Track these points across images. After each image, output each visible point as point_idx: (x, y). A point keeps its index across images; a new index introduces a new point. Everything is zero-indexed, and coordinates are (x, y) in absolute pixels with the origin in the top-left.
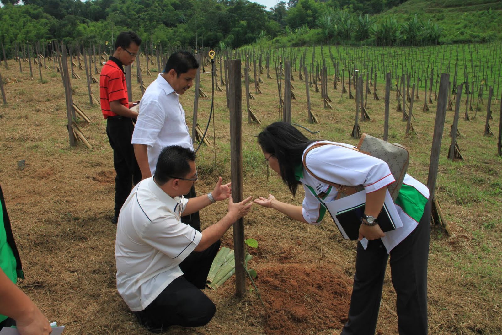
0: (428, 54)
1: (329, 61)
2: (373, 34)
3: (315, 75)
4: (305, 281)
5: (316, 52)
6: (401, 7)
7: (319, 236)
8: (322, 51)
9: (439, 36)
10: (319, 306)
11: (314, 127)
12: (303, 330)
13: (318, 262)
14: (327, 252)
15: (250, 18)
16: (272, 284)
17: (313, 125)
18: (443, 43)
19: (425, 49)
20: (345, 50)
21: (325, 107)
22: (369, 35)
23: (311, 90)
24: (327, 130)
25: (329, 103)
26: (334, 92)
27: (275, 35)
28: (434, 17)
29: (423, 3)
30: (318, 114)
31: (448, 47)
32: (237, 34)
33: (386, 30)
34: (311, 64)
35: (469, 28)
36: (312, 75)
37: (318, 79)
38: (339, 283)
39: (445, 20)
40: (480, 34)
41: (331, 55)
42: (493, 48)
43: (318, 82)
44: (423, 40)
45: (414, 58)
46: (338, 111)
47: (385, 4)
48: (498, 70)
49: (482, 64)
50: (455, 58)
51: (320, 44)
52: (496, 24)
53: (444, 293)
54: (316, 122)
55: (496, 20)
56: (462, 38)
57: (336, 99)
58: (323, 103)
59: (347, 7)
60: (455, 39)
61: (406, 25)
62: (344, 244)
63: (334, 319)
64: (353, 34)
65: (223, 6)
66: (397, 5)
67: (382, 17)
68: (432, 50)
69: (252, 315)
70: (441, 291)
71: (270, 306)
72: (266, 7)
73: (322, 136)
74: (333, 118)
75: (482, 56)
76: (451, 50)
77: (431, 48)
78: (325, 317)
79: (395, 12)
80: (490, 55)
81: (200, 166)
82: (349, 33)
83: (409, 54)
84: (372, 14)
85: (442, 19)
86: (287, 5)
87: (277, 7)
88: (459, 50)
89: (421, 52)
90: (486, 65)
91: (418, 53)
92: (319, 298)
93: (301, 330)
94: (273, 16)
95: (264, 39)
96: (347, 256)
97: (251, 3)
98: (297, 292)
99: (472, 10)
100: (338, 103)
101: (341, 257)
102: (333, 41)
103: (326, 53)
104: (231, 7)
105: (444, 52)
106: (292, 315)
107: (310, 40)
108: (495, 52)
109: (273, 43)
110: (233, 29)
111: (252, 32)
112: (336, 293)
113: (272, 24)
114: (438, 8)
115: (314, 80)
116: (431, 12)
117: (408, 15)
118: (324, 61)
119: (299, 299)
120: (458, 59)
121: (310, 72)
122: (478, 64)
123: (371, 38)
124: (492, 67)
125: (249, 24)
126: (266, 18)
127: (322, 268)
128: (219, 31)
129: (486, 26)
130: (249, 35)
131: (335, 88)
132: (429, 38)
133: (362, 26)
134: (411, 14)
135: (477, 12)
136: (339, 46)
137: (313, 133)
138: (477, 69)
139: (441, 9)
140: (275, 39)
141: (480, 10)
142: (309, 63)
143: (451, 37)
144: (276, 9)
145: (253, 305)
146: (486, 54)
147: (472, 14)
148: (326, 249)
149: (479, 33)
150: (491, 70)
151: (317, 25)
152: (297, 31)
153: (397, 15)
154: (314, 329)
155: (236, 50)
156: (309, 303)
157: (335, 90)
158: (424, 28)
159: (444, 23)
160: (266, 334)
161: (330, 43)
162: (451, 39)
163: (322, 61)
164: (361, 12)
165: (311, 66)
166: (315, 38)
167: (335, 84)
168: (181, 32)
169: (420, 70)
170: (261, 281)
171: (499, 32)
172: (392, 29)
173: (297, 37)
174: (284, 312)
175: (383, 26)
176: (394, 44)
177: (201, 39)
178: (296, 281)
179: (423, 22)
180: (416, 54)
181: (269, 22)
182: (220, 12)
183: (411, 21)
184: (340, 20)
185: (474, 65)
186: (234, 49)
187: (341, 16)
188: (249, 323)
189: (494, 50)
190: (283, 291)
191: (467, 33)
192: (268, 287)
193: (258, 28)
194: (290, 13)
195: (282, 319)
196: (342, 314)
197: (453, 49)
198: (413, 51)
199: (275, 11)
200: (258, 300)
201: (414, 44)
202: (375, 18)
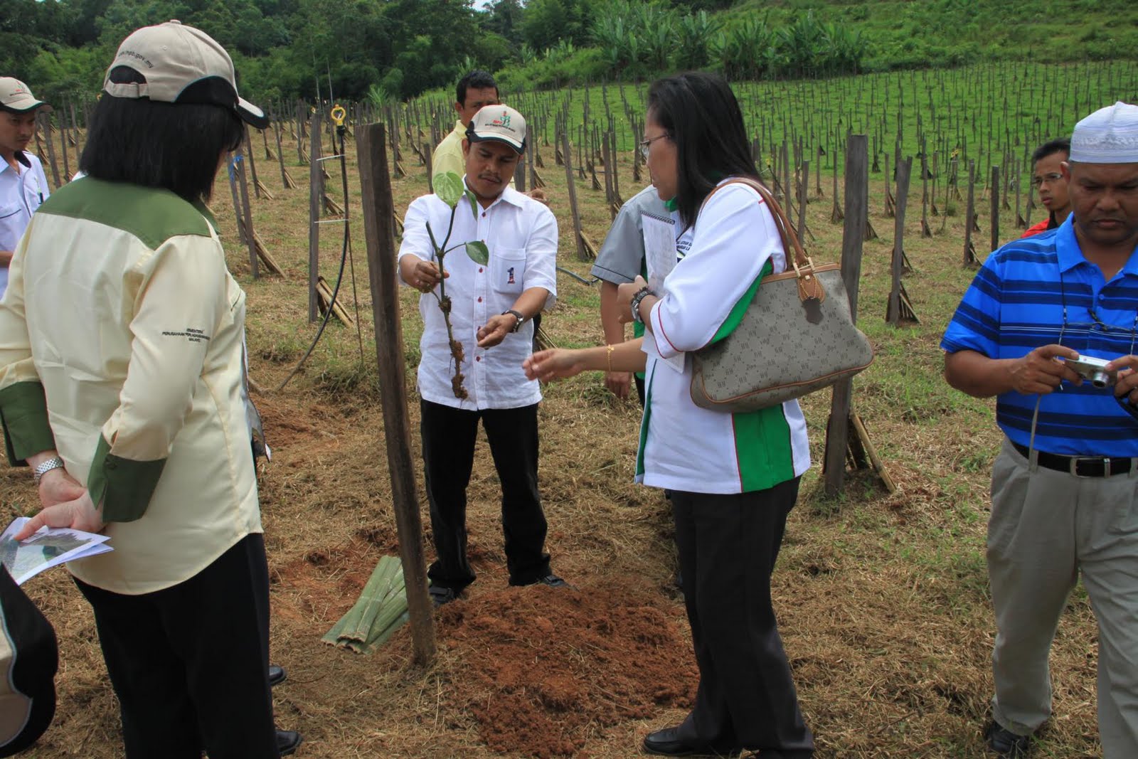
0: (839, 95)
1: (621, 118)
2: (717, 54)
3: (590, 152)
4: (570, 617)
5: (591, 100)
8: (605, 97)
9: (861, 55)
10: (604, 672)
12: (570, 729)
13: (600, 572)
14: (620, 548)
15: (439, 28)
16: (496, 631)
18: (869, 71)
19: (832, 84)
22: (708, 58)
23: (583, 187)
27: (498, 65)
28: (848, 13)
31: (880, 77)
32: (410, 65)
33: (744, 46)
34: (580, 127)
35: (922, 35)
36: (583, 151)
37: (597, 160)
38: (648, 615)
39: (872, 20)
40: (947, 49)
41: (626, 105)
42: (973, 79)
43: (597, 168)
44: (827, 64)
45: (808, 106)
48: (987, 125)
49: (954, 113)
50: (896, 101)
51: (600, 82)
52: (977, 26)
53: (880, 618)
55: (976, 18)
56: (908, 57)
58: (610, 214)
60: (895, 60)
61: (787, 32)
63: (639, 697)
64: (672, 58)
65: (376, 3)
67: (736, 16)
68: (847, 85)
69: (452, 704)
70: (871, 614)
71: (491, 680)
75: (952, 97)
76: (886, 85)
77: (845, 82)
78: (620, 693)
80: (970, 93)
81: (328, 374)
82: (662, 55)
83: (797, 96)
84: (711, 10)
85: (864, 18)
88: (903, 84)
89: (824, 90)
90: (962, 114)
91: (817, 93)
92: (602, 654)
93: (566, 729)
94: (491, 21)
98: (552, 643)
102: (628, 73)
103: (613, 102)
104: (392, 4)
105: (873, 89)
106: (543, 696)
107: (577, 73)
108: (978, 88)
110: (401, 54)
111: (446, 61)
112: (642, 638)
113: (491, 40)
115: (588, 163)
117: (791, 11)
118: (610, 119)
119: (557, 658)
120: (902, 105)
121: (579, 146)
122: (945, 112)
123: (713, 63)
124: (974, 120)
125: (436, 42)
126: (476, 26)
127: (609, 585)
128: (368, 61)
129: (958, 30)
130: (440, 67)
131: (637, 178)
132: (839, 59)
133: (691, 38)
134: (798, 7)
137: (587, 284)
138: (944, 123)
142: (576, 125)
143: (885, 57)
144: (497, 6)
145: (454, 681)
146: (960, 92)
147: (926, 6)
148: (618, 543)
149: (944, 46)
150: (974, 127)
151: (592, 41)
152: (547, 54)
153: (767, 11)
154: (595, 724)
155: (409, 104)
156: (581, 666)
157: (638, 184)
158: (828, 38)
159: (870, 25)
160: (487, 743)
161: (622, 80)
162: (886, 61)
163: (605, 120)
164: (689, 8)
165: (580, 132)
166: (587, 69)
167: (637, 170)
168: (279, 67)
169: (823, 131)
170: (471, 625)
171: (985, 43)
172: (757, 42)
173: (547, 68)
174: (524, 690)
175: (738, 37)
176: (763, 75)
177: (326, 81)
178: (550, 619)
179: (825, 25)
180: (813, 96)
181: (484, 36)
182: (367, 16)
183: (798, 24)
184: (643, 26)
185: (937, 116)
186: (405, 101)
187: (645, 18)
188: (446, 723)
189: (977, 83)
190: (520, 644)
191: (918, 47)
192: (487, 638)
193: (458, 50)
194: (530, 14)
195: (521, 708)
196: (656, 684)
197: (891, 82)
198: (807, 89)
199: (495, 11)
200: (464, 670)
201: (807, 74)
202: (720, 20)
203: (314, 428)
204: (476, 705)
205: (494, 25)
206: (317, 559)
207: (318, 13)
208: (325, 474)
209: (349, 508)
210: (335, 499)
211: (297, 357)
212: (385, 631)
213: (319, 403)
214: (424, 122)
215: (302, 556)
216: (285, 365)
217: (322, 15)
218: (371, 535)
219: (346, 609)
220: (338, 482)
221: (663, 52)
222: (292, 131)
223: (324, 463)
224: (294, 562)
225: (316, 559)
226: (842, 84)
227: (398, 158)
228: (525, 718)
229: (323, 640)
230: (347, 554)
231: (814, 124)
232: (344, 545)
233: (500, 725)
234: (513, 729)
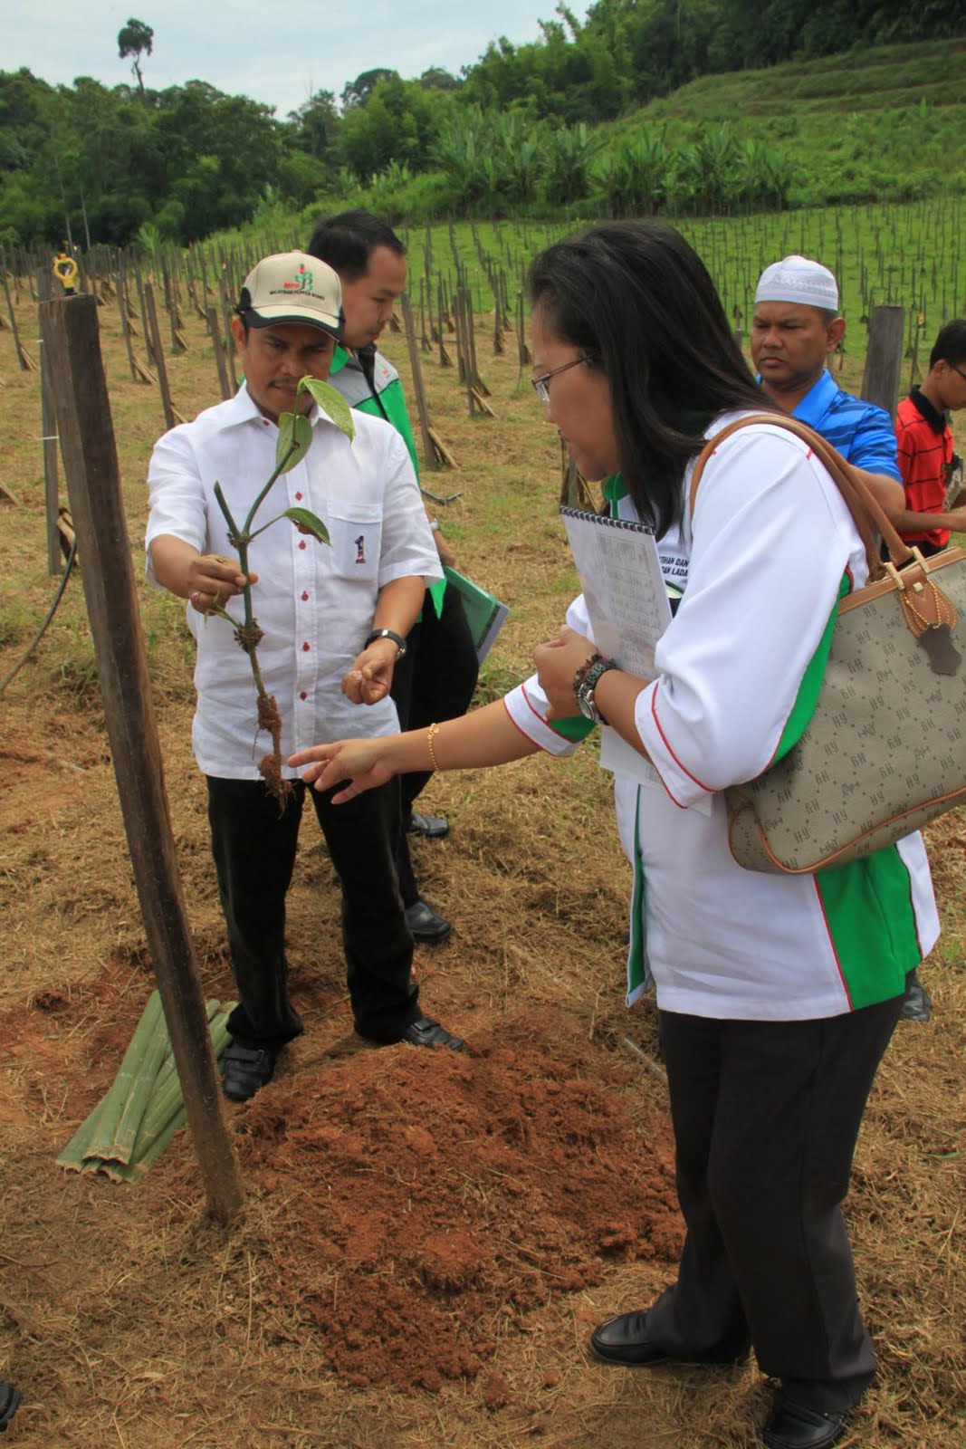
0: (758, 238)
1: (474, 269)
2: (599, 182)
3: (435, 314)
4: (460, 1122)
5: (434, 243)
6: (675, 98)
7: (492, 904)
8: (452, 239)
9: (787, 184)
10: (519, 1214)
11: (443, 481)
12: (470, 1323)
13: (495, 1005)
14: (525, 963)
15: (229, 145)
16: (341, 1154)
17: (439, 475)
18: (797, 206)
19: (749, 223)
20: (518, 233)
21: (473, 414)
22: (587, 187)
23: (428, 363)
24: (484, 486)
25: (484, 401)
26: (497, 363)
27: (309, 197)
28: (771, 127)
29: (738, 86)
30: (454, 437)
31: (812, 215)
32: (192, 197)
33: (636, 170)
34: (422, 280)
35: (866, 158)
36: (426, 313)
37: (445, 326)
38: (581, 1099)
39: (802, 137)
40: (899, 177)
41: (481, 251)
42: (933, 218)
43: (445, 337)
44: (744, 197)
45: (720, 252)
46: (512, 425)
47: (631, 92)
48: (951, 280)
49: (908, 263)
50: (833, 247)
51: (446, 219)
52: (939, 147)
53: (936, 1085)
54: (449, 465)
55: (937, 136)
56: (849, 188)
57: (504, 386)
58: (466, 400)
59: (523, 105)
60: (832, 192)
61: (692, 153)
62: (579, 923)
63: (576, 1250)
64: (540, 186)
65: (142, 110)
66: (663, 94)
67: (623, 131)
68: (769, 225)
69: (275, 1299)
70: (924, 1079)
71: (337, 1250)
72: (273, 111)
73: (470, 511)
74: (499, 447)
75: (906, 240)
76: (821, 226)
77: (767, 221)
78: (546, 1248)
79: (660, 114)
80: (928, 238)
81: (71, 665)
82: (527, 183)
83: (704, 239)
84: (592, 123)
85: (792, 134)
86: (338, 104)
87: (309, 108)
88: (841, 223)
89: (739, 232)
90: (918, 266)
91: (730, 234)
92: (516, 1183)
93: (464, 1324)
94: (299, 137)
95: (279, 209)
96: (594, 969)
97: (228, 97)
98: (433, 1172)
99: (873, 107)
100: (513, 398)
101: (574, 975)
102: (483, 207)
103: (463, 247)
104: (165, 112)
105: (803, 230)
106: (425, 1273)
107: (415, 207)
108: (939, 230)
109: (303, 221)
110: (179, 181)
111: (240, 190)
112: (573, 1138)
113: (300, 162)
114: (780, 102)
115: (433, 330)
116: (759, 112)
117: (696, 125)
118: (460, 269)
119: (443, 1198)
120: (841, 252)
121: (421, 306)
122: (897, 263)
123: (594, 194)
124: (934, 272)
125: (226, 165)
126: (279, 143)
127: (512, 1028)
128: (136, 191)
129: (914, 153)
130: (229, 199)
131: (499, 350)
132: (759, 190)
133: (565, 160)
134: (706, 119)
135: (887, 111)
136: (504, 222)
137: (441, 503)
138: (896, 276)
139: (789, 104)
140: (310, 208)
141: (896, 106)
142: (416, 278)
143: (818, 187)
144: (307, 115)
145: (276, 1255)
146: (915, 237)
147: (873, 119)
148: (520, 952)
149: (896, 172)
150: (934, 282)
151: (433, 162)
152: (375, 181)
153: (665, 125)
154: (508, 1309)
155: (192, 251)
156: (483, 1208)
157: (499, 358)
158: (745, 161)
159: (800, 144)
160: (335, 1370)
161: (475, 217)
162: (820, 193)
163: (454, 272)
164: (561, 119)
165: (422, 287)
166: (428, 201)
167: (498, 338)
168: (13, 200)
169: (740, 286)
170: (299, 1142)
171: (948, 170)
172: (653, 165)
173: (375, 201)
174: (392, 1265)
175: (630, 159)
176: (662, 210)
177: (80, 218)
178: (429, 1129)
179: (742, 143)
180: (725, 240)
181: (289, 157)
182: (131, 129)
183: (707, 141)
184: (502, 144)
185: (886, 266)
186: (187, 246)
187: (504, 132)
188: (265, 1336)
189: (937, 224)
190: (380, 1180)
191: (862, 175)
192: (327, 1168)
193: (255, 176)
194: (352, 126)
195: (389, 1302)
196: (600, 1222)
197: (826, 221)
198: (717, 230)
199: (304, 122)
200: (291, 1233)
201: (717, 210)
202: (604, 136)
203: (50, 755)
204: (315, 1297)
205: (302, 141)
206: (49, 1004)
207: (64, 124)
208: (61, 845)
209: (99, 910)
210: (76, 897)
211: (25, 637)
212: (160, 1134)
213: (58, 712)
214: (212, 274)
215: (24, 1000)
216: (9, 650)
217: (69, 126)
218: (134, 955)
219: (98, 1094)
220: (82, 863)
221: (528, 179)
222: (32, 288)
223: (61, 825)
224: (12, 1014)
225: (47, 1004)
226: (763, 224)
227: (177, 324)
228: (395, 1319)
229: (59, 1162)
230: (99, 991)
231: (728, 277)
232: (92, 977)
233: (355, 1335)
234: (377, 1339)
